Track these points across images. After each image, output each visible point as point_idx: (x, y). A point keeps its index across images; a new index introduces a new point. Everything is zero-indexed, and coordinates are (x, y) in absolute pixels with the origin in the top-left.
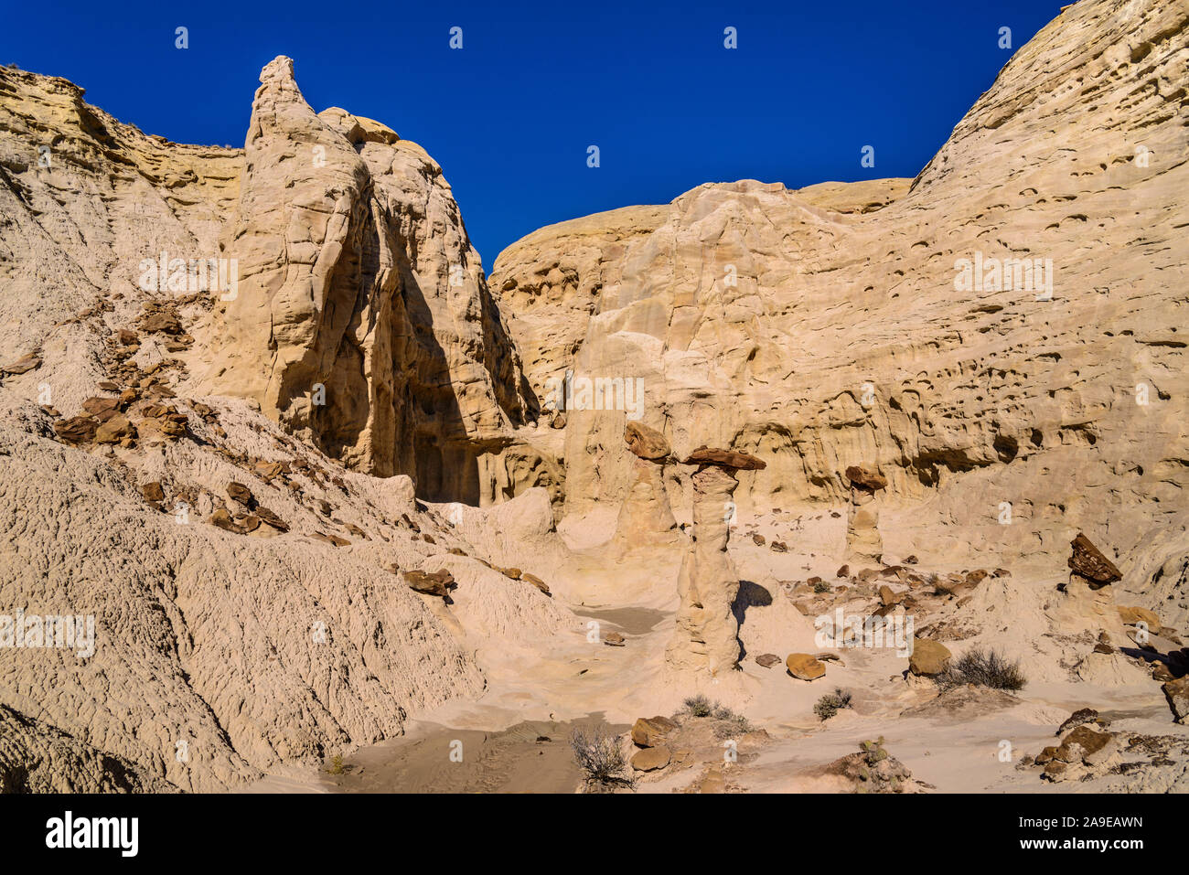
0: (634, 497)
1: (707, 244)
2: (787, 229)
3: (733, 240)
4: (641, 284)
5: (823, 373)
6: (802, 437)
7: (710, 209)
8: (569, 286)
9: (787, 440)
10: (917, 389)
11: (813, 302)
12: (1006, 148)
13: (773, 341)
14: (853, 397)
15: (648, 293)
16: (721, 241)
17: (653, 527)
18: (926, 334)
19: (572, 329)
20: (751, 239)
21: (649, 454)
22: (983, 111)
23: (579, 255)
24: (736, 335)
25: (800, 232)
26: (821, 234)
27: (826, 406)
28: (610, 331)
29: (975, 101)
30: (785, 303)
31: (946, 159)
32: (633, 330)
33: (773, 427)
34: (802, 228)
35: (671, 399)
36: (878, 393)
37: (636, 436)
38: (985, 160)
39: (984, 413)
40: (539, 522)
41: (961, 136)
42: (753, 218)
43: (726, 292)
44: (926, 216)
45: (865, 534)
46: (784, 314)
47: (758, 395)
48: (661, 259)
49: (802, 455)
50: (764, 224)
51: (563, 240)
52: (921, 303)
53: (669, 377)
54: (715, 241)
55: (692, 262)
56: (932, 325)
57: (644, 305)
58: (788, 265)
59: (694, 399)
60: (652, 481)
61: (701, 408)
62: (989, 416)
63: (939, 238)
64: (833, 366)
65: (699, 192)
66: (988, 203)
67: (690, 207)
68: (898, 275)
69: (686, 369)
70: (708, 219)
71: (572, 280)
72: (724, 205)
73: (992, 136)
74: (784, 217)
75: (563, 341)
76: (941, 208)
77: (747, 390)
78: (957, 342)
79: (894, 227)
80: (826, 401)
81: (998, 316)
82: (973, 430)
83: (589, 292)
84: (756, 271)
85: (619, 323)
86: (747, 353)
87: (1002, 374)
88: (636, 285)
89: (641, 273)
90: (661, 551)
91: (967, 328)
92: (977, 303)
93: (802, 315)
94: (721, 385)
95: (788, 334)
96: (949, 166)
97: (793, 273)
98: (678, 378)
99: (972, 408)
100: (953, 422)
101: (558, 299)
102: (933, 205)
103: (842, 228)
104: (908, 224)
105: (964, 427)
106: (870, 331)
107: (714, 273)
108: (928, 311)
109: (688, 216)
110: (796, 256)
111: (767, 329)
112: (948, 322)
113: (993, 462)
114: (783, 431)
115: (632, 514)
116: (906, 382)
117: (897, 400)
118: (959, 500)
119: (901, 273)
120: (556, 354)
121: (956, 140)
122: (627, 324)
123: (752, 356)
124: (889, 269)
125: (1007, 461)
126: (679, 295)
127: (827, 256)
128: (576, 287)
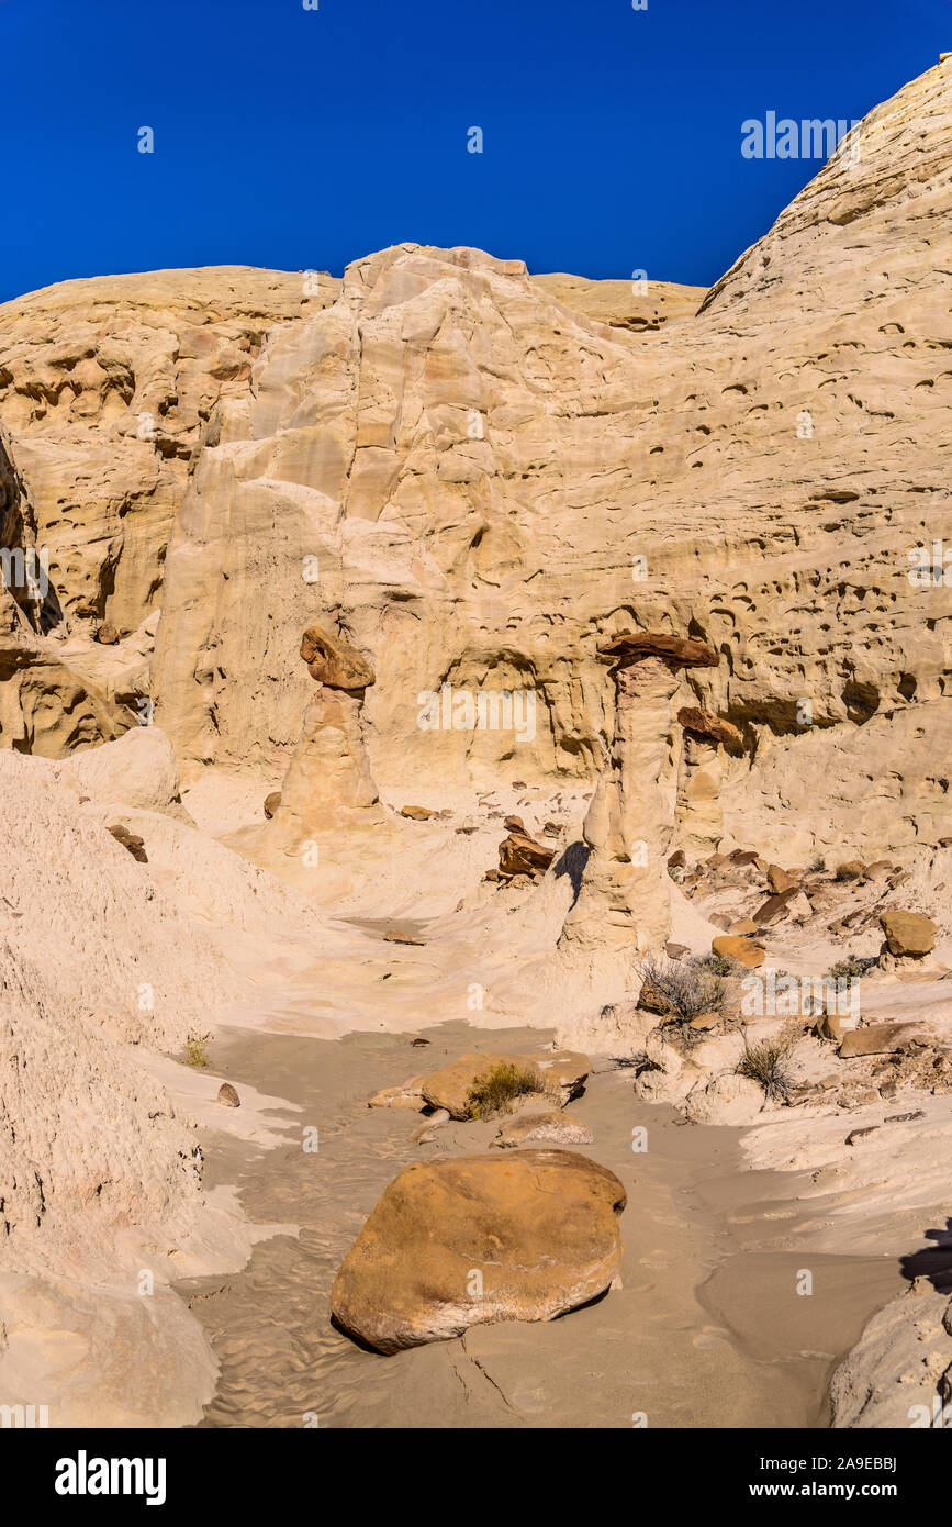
0: (314, 750)
1: (412, 346)
2: (532, 339)
3: (455, 345)
4: (295, 402)
5: (589, 575)
6: (552, 674)
7: (414, 288)
8: (114, 394)
9: (528, 678)
10: (732, 608)
11: (570, 464)
12: (861, 258)
13: (511, 518)
14: (634, 615)
15: (309, 416)
16: (434, 345)
17: (346, 800)
18: (747, 527)
19: (121, 472)
20: (479, 349)
21: (344, 681)
22: (825, 194)
23: (136, 340)
24: (455, 504)
25: (550, 348)
26: (583, 354)
27: (592, 628)
28: (242, 477)
29: (811, 177)
30: (527, 461)
31: (766, 262)
32: (283, 478)
33: (508, 656)
34: (555, 340)
35: (351, 598)
36: (672, 612)
37: (321, 651)
38: (828, 270)
39: (831, 648)
40: (156, 784)
41: (791, 229)
42: (483, 314)
43: (440, 431)
44: (743, 347)
45: (702, 806)
46: (525, 477)
47: (486, 604)
48: (330, 362)
49: (549, 703)
50: (497, 326)
51: (108, 310)
52: (736, 480)
53: (348, 561)
54: (423, 344)
55: (386, 373)
56: (756, 515)
57: (304, 438)
58: (531, 399)
59: (388, 601)
60: (347, 725)
61: (397, 617)
62: (839, 653)
63: (763, 383)
64: (606, 564)
65: (395, 256)
66: (837, 338)
67: (380, 280)
68: (700, 434)
69: (375, 551)
70: (414, 304)
71: (122, 384)
72: (439, 284)
73: (840, 235)
74: (529, 318)
75: (104, 492)
76: (766, 337)
77: (468, 593)
78: (790, 543)
79: (696, 358)
80: (593, 620)
81: (851, 509)
82: (814, 673)
83: (155, 409)
84: (487, 402)
85: (259, 463)
86: (470, 534)
87: (861, 593)
88: (284, 404)
89: (294, 382)
90: (359, 837)
91: (804, 521)
92: (821, 486)
93: (550, 481)
94: (431, 583)
95: (532, 510)
96: (772, 273)
97: (541, 412)
98: (363, 564)
99: (813, 640)
100: (784, 660)
101: (92, 415)
102: (756, 330)
103: (615, 349)
104: (717, 355)
105: (801, 668)
106: (661, 515)
107: (422, 397)
108: (748, 492)
109: (376, 296)
110: (545, 385)
111: (501, 496)
112: (779, 512)
113: (839, 721)
114: (522, 663)
115: (312, 776)
116: (717, 597)
117: (702, 624)
118: (791, 774)
119: (707, 431)
120: (91, 513)
121: (785, 232)
122: (272, 467)
123: (476, 541)
124: (688, 423)
125: (860, 722)
126: (364, 426)
127: (593, 392)
128: (127, 398)
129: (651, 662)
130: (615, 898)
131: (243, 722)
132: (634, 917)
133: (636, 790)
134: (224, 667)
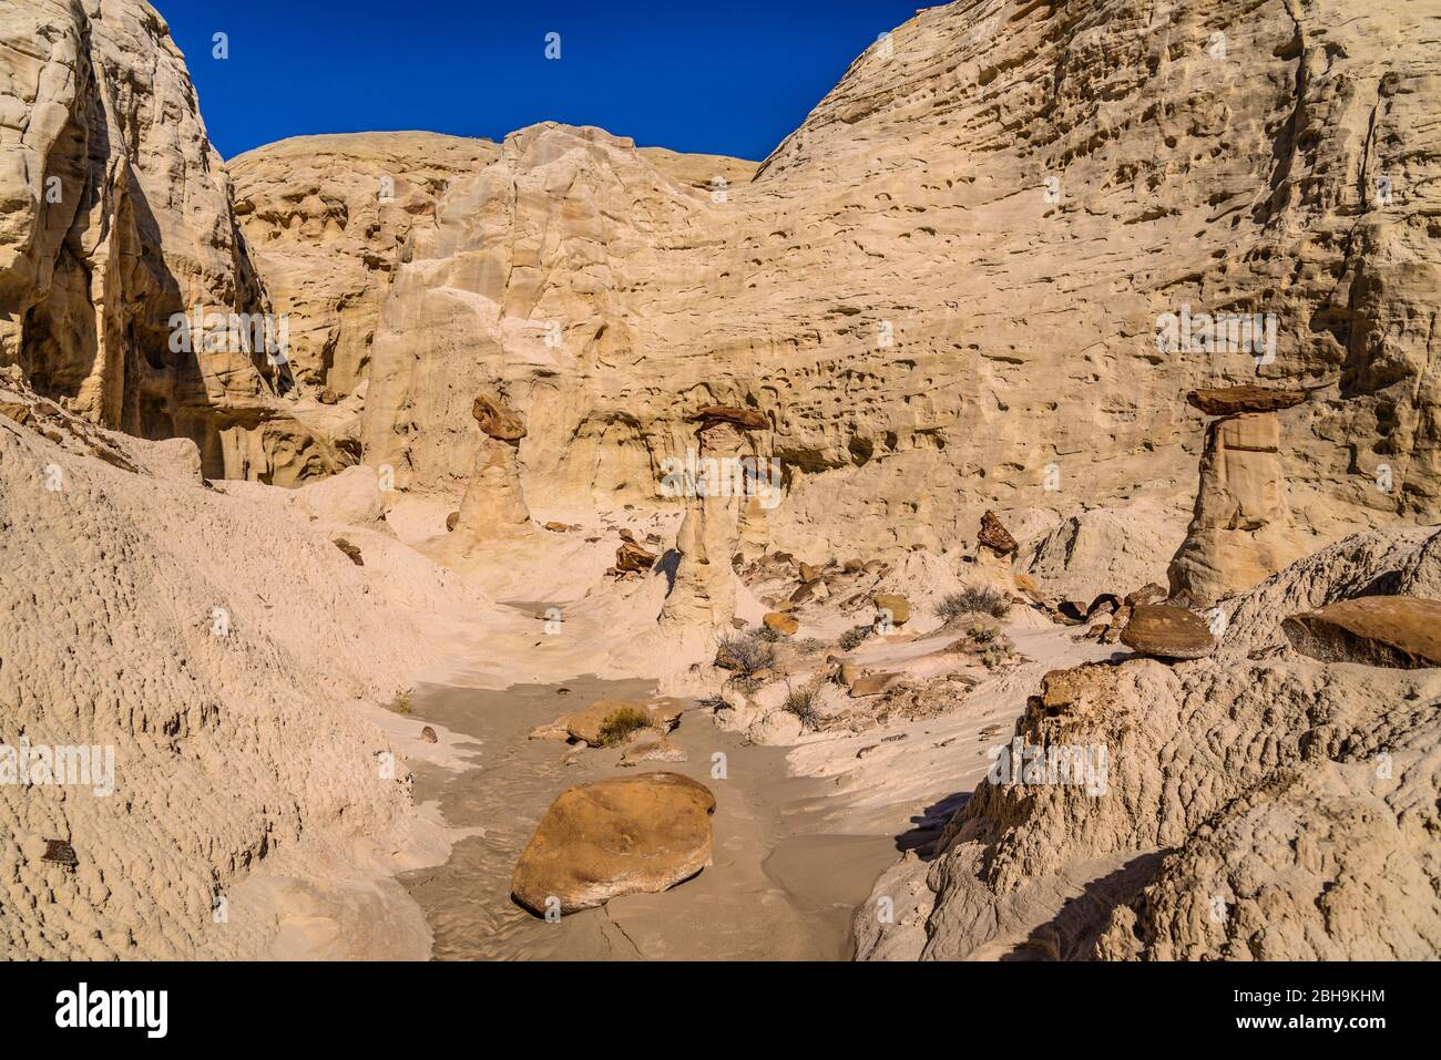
0: (483, 483)
1: (553, 195)
2: (638, 193)
3: (583, 195)
4: (468, 233)
5: (678, 361)
6: (652, 430)
7: (554, 154)
8: (332, 222)
9: (635, 432)
10: (776, 386)
11: (665, 283)
12: (863, 147)
13: (623, 320)
14: (709, 390)
15: (479, 243)
16: (569, 195)
17: (506, 518)
18: (786, 330)
19: (338, 279)
20: (601, 199)
21: (504, 433)
22: (840, 102)
23: (348, 182)
24: (584, 309)
25: (651, 200)
26: (674, 205)
27: (680, 398)
28: (429, 285)
29: (830, 90)
30: (635, 279)
31: (800, 147)
32: (459, 286)
33: (621, 417)
34: (654, 195)
35: (509, 374)
36: (735, 387)
37: (488, 412)
38: (841, 154)
39: (842, 414)
40: (367, 506)
41: (817, 125)
42: (604, 174)
43: (573, 257)
44: (784, 205)
45: (755, 523)
46: (633, 291)
47: (606, 379)
48: (493, 205)
49: (650, 450)
50: (614, 183)
51: (328, 159)
52: (778, 297)
53: (507, 348)
54: (561, 194)
55: (534, 214)
56: (792, 322)
57: (474, 259)
58: (638, 236)
59: (536, 377)
60: (506, 465)
61: (543, 388)
62: (846, 417)
63: (798, 231)
64: (689, 354)
65: (541, 130)
66: (845, 202)
67: (530, 147)
68: (754, 264)
69: (527, 341)
70: (554, 165)
71: (338, 214)
72: (572, 152)
73: (849, 131)
74: (636, 179)
75: (325, 293)
76: (799, 200)
77: (593, 372)
78: (814, 342)
79: (751, 212)
80: (681, 392)
81: (855, 320)
82: (830, 431)
83: (363, 234)
84: (606, 237)
85: (441, 276)
86: (594, 330)
87: (861, 377)
88: (460, 233)
89: (467, 218)
90: (516, 544)
91: (823, 327)
92: (835, 305)
93: (651, 294)
94: (566, 364)
95: (638, 314)
96: (803, 155)
97: (644, 245)
98: (518, 350)
99: (830, 409)
100: (810, 422)
101: (315, 237)
102: (792, 194)
103: (696, 203)
104: (765, 211)
105: (822, 428)
106: (727, 320)
107: (560, 232)
108: (786, 306)
109: (527, 158)
110: (647, 227)
111: (616, 304)
112: (807, 320)
113: (846, 464)
114: (631, 422)
115: (481, 501)
116: (765, 378)
117: (755, 396)
118: (814, 500)
119: (759, 263)
120: (316, 308)
121: (813, 127)
122: (451, 279)
123: (599, 335)
124: (746, 256)
125: (860, 465)
126: (519, 251)
127: (681, 232)
128: (342, 225)
129: (724, 426)
130: (698, 589)
131: (430, 462)
132: (712, 601)
133: (713, 515)
134: (416, 421)
